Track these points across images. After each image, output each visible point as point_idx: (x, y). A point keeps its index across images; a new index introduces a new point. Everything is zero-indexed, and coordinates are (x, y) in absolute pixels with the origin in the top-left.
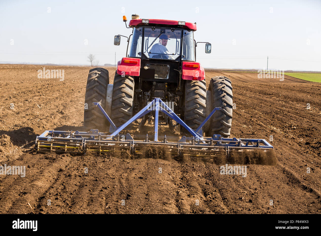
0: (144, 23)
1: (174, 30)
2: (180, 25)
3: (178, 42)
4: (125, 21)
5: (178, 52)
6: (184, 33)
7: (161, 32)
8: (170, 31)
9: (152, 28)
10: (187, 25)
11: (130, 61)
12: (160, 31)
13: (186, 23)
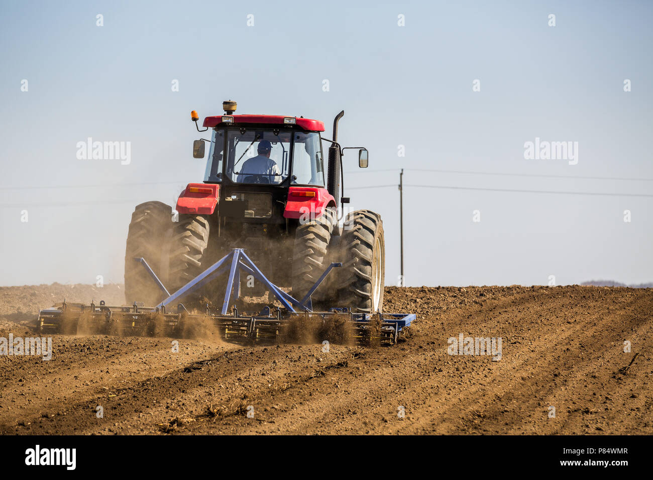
0: (225, 123)
1: (278, 133)
2: (286, 124)
3: (285, 153)
4: (195, 119)
5: (286, 170)
6: (296, 137)
7: (256, 136)
8: (272, 134)
9: (241, 131)
10: (299, 124)
11: (199, 189)
12: (254, 134)
13: (297, 120)
